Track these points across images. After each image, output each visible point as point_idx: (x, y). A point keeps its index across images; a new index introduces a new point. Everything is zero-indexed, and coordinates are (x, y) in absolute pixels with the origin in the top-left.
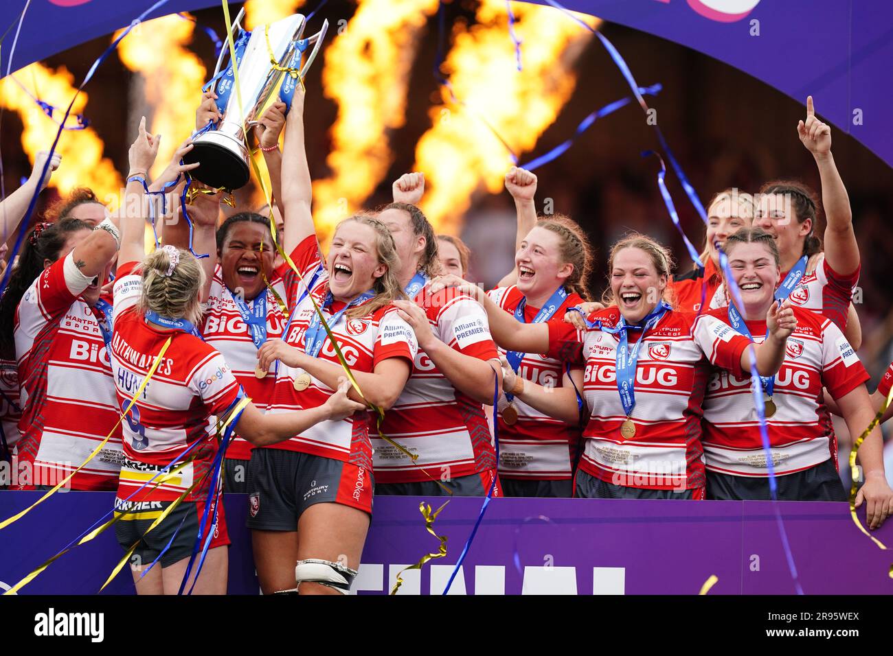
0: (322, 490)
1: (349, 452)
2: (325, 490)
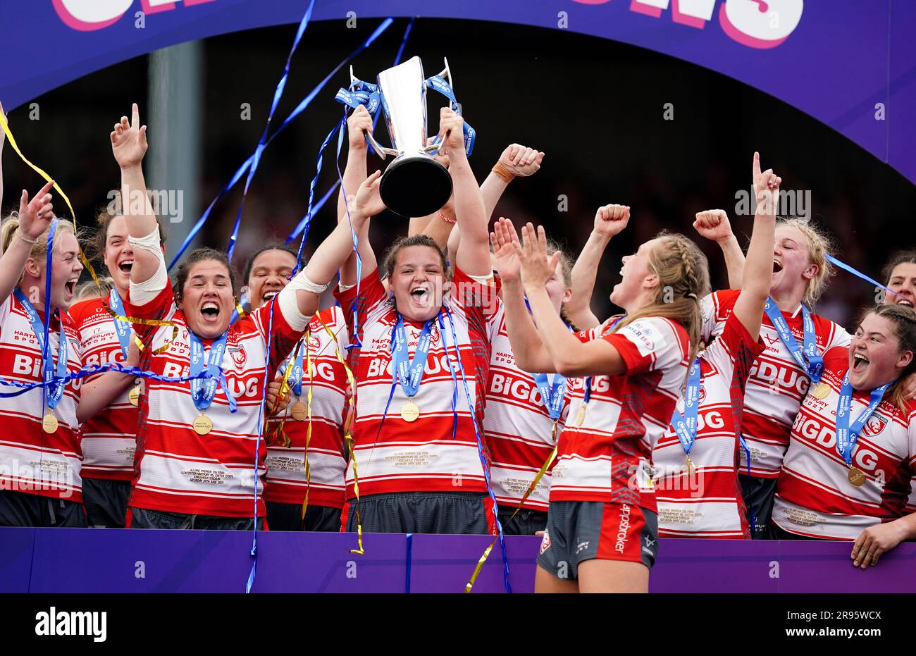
0: (583, 547)
1: (610, 491)
2: (586, 547)
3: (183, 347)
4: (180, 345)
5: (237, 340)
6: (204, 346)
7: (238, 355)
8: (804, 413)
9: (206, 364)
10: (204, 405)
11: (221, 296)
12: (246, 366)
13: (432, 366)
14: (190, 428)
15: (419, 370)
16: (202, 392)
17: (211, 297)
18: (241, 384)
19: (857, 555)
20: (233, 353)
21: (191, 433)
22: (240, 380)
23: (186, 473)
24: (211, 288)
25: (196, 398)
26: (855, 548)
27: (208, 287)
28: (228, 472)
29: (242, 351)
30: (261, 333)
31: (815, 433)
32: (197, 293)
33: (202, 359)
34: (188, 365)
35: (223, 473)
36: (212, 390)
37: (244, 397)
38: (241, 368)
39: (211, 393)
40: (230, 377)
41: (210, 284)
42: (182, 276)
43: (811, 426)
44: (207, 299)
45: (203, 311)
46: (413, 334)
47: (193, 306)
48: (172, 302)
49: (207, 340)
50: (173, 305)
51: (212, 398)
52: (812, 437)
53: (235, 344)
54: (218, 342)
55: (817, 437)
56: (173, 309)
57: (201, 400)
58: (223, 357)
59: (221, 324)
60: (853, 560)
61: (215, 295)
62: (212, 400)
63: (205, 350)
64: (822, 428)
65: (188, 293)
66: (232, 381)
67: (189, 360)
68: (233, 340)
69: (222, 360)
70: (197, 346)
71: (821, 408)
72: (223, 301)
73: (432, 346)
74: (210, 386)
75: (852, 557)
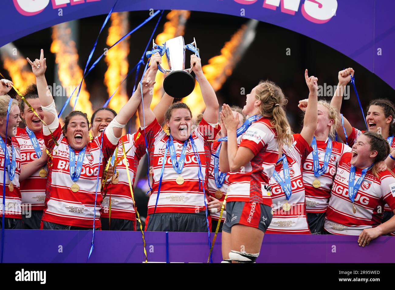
1: (249, 197)
3: (66, 154)
4: (65, 152)
5: (90, 151)
6: (75, 153)
7: (90, 158)
8: (336, 183)
9: (77, 161)
10: (75, 179)
11: (83, 131)
12: (94, 162)
13: (188, 160)
14: (70, 189)
15: (182, 162)
16: (75, 174)
17: (79, 132)
18: (92, 170)
19: (360, 241)
20: (88, 157)
21: (70, 191)
22: (91, 168)
23: (67, 208)
24: (79, 128)
25: (72, 176)
26: (359, 238)
27: (77, 127)
28: (86, 208)
29: (92, 156)
30: (100, 148)
31: (341, 191)
32: (73, 129)
33: (75, 159)
34: (69, 161)
35: (83, 208)
36: (79, 173)
37: (93, 176)
38: (91, 163)
39: (79, 174)
40: (87, 167)
41: (79, 126)
42: (67, 122)
43: (339, 188)
44: (77, 133)
45: (75, 138)
46: (179, 146)
47: (71, 135)
48: (61, 133)
49: (77, 151)
50: (62, 135)
51: (79, 176)
52: (340, 193)
53: (89, 153)
54: (81, 151)
55: (342, 193)
56: (62, 136)
57: (75, 177)
58: (84, 158)
59: (83, 143)
60: (359, 243)
61: (80, 131)
62: (79, 177)
63: (76, 155)
64: (344, 189)
65: (69, 129)
66: (88, 169)
67: (69, 159)
68: (88, 151)
69: (83, 160)
70: (72, 154)
71: (343, 180)
72: (84, 133)
73: (187, 151)
74: (78, 171)
75: (358, 242)
